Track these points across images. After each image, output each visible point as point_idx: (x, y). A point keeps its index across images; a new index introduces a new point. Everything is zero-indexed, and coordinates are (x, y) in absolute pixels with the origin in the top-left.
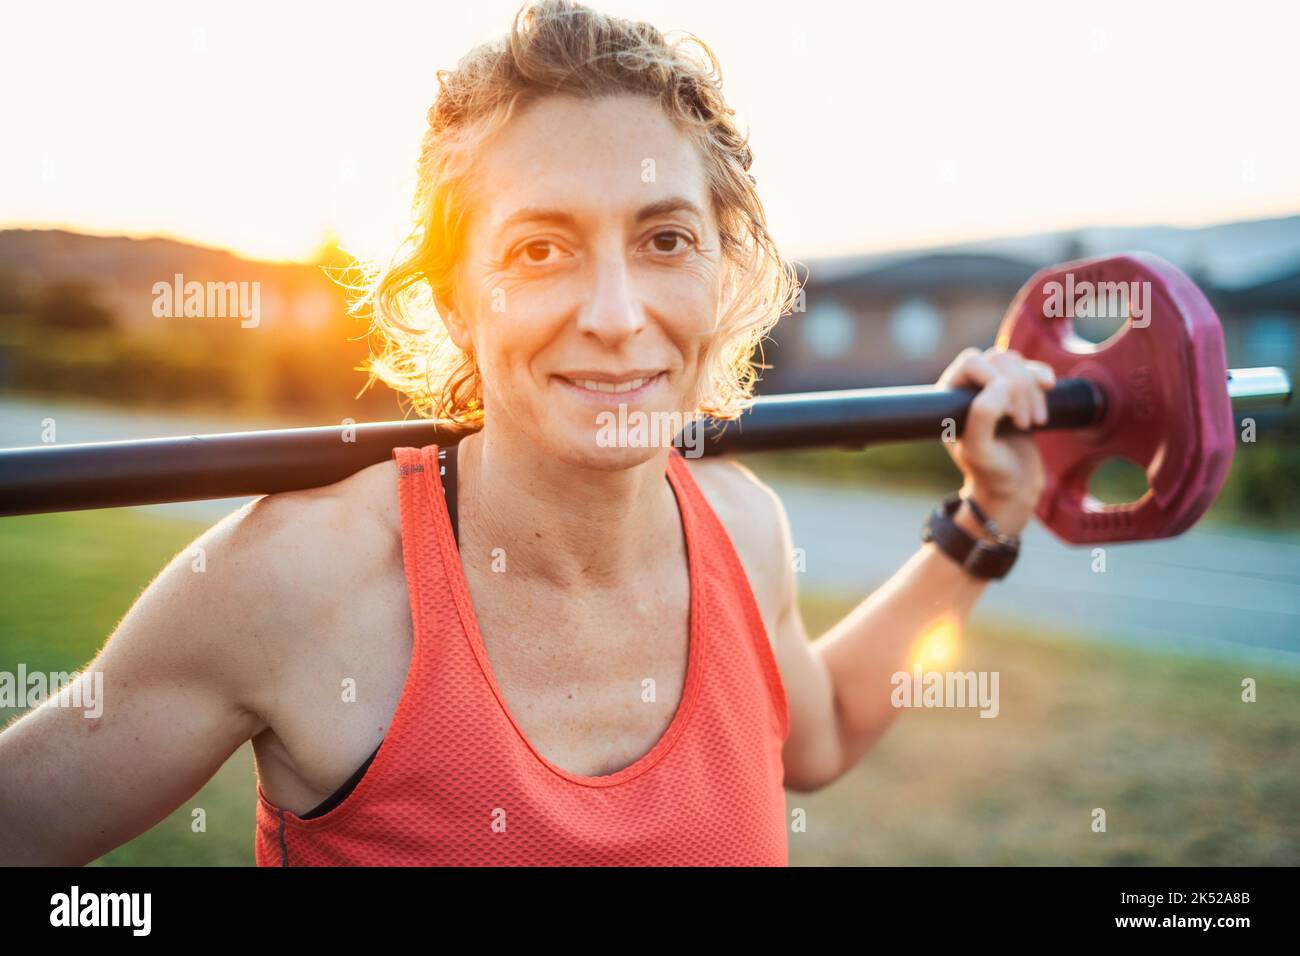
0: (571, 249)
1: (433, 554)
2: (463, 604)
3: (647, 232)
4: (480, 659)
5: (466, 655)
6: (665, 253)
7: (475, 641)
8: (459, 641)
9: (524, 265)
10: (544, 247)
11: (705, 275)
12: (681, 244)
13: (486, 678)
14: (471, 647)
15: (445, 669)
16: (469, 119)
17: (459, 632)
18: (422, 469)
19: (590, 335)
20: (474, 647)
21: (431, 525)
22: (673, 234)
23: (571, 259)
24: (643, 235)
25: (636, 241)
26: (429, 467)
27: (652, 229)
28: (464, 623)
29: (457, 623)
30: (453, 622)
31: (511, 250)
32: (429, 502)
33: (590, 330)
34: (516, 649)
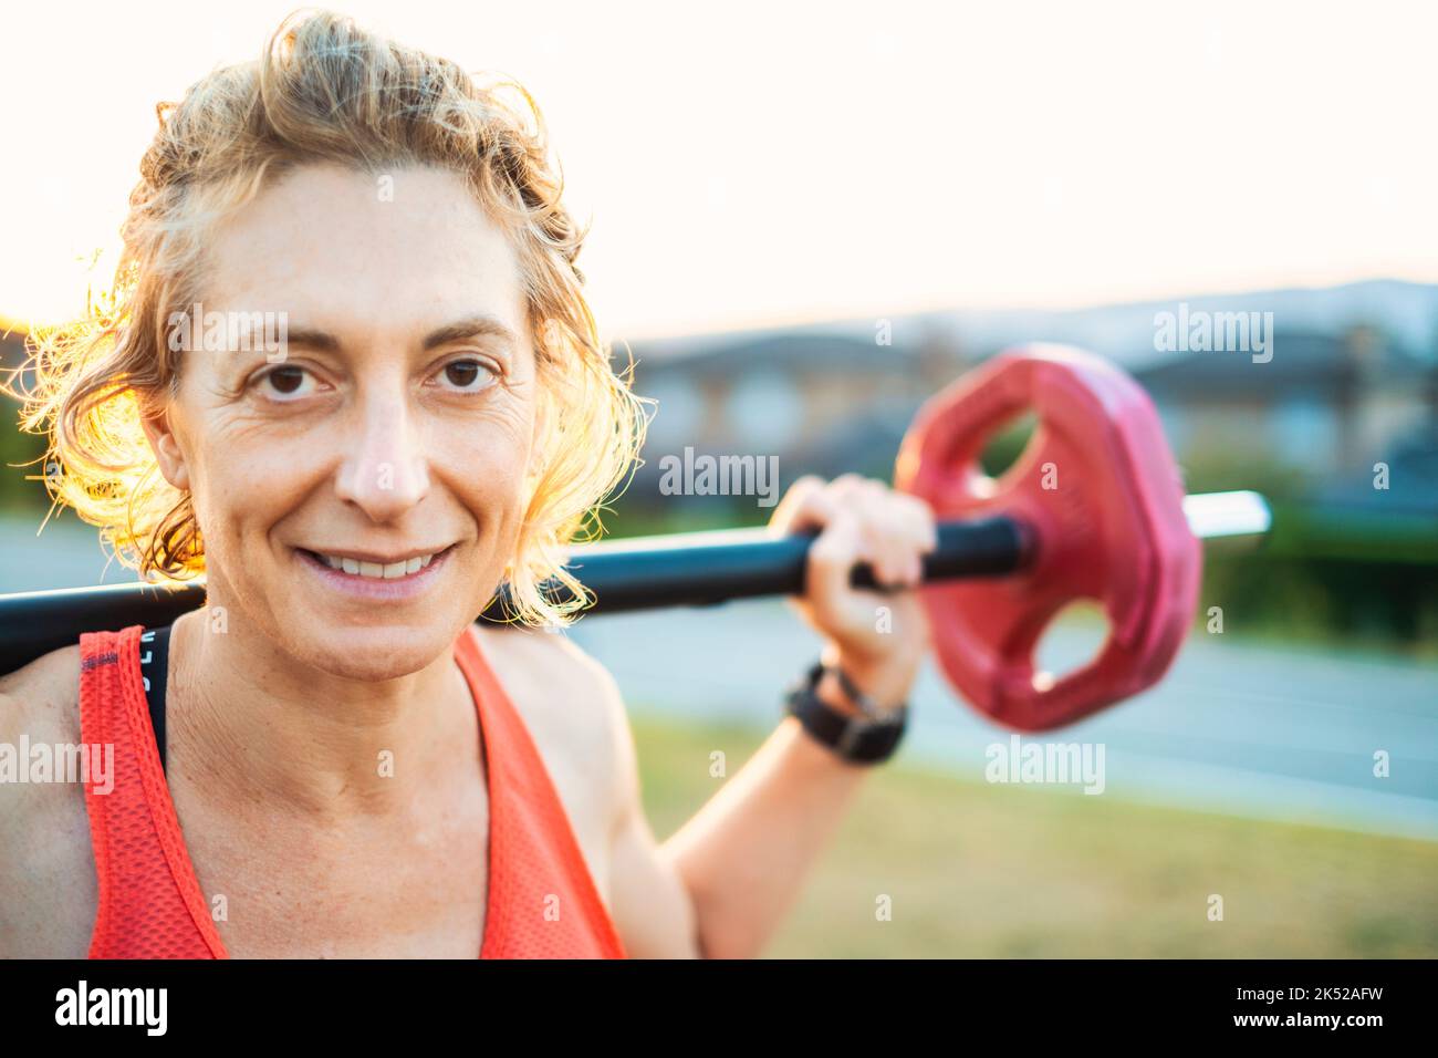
0: (332, 381)
1: (129, 772)
2: (169, 839)
3: (438, 360)
4: (194, 914)
5: (175, 909)
6: (461, 390)
7: (188, 889)
8: (166, 890)
9: (265, 400)
10: (294, 374)
11: (512, 421)
12: (483, 377)
13: (203, 940)
14: (181, 897)
15: (145, 933)
16: (197, 186)
17: (164, 878)
18: (114, 659)
19: (350, 503)
20: (186, 898)
21: (126, 733)
22: (473, 363)
23: (331, 393)
24: (432, 364)
25: (421, 371)
26: (124, 656)
27: (444, 356)
28: (172, 865)
29: (162, 865)
30: (156, 866)
31: (247, 377)
32: (124, 701)
33: (353, 498)
34: (245, 895)
